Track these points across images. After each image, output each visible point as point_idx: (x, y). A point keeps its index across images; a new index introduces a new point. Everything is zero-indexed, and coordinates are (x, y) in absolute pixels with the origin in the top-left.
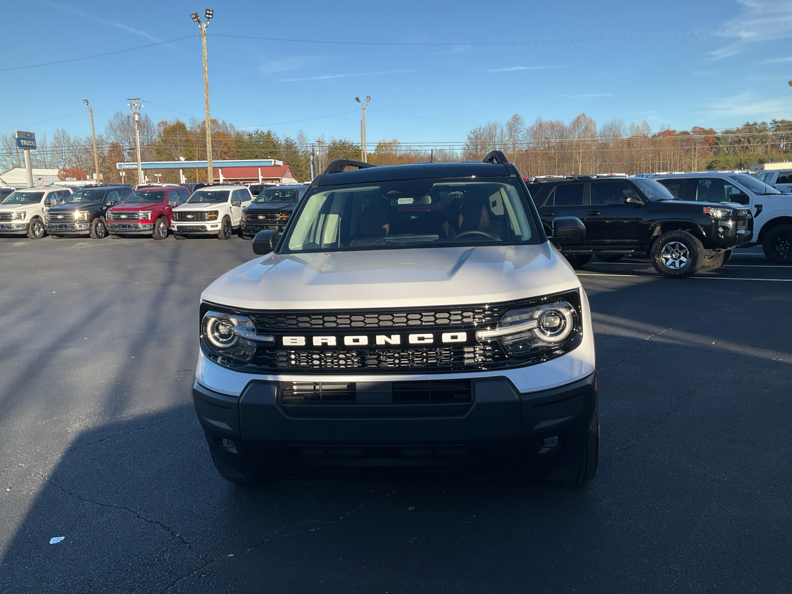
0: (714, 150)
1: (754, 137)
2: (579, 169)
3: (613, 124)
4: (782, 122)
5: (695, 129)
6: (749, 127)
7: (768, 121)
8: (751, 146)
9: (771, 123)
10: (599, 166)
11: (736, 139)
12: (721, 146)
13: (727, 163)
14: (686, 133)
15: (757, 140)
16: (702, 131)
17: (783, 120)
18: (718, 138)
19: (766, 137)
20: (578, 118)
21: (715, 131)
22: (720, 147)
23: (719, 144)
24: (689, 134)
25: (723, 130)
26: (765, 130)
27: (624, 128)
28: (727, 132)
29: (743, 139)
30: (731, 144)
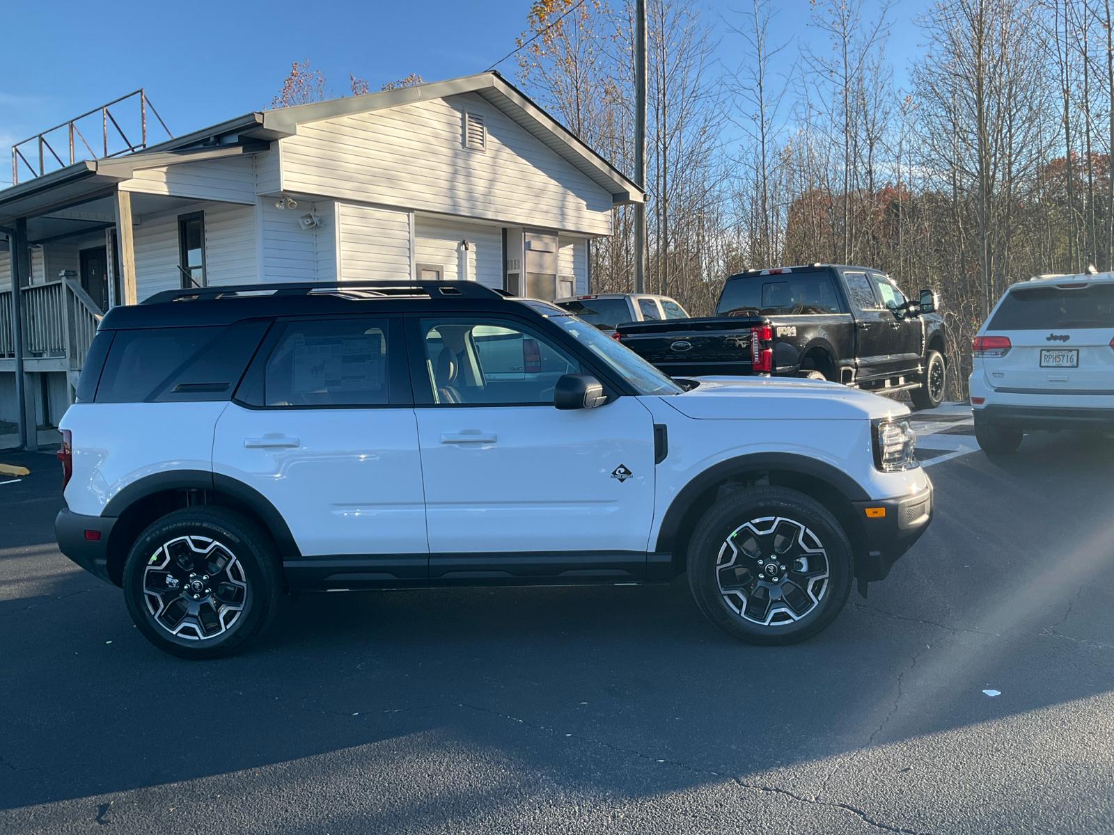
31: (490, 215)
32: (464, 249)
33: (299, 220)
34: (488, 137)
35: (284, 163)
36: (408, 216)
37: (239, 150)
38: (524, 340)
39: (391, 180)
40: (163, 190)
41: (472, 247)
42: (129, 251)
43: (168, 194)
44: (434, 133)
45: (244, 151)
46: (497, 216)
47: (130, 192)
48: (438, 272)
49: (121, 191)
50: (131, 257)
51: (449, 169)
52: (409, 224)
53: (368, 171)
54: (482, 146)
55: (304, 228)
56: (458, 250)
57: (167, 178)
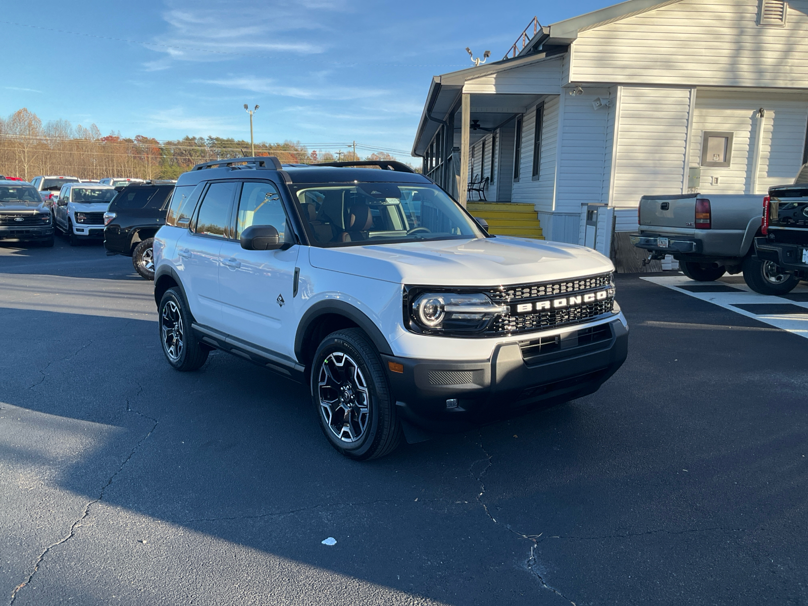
0: (158, 159)
1: (196, 151)
2: (25, 170)
3: (57, 124)
4: (217, 139)
5: (139, 138)
6: (189, 141)
7: (206, 137)
8: (193, 159)
9: (208, 140)
10: (50, 168)
11: (178, 151)
12: (165, 156)
13: (175, 173)
14: (129, 141)
15: (198, 154)
16: (144, 140)
17: (218, 138)
18: (162, 149)
19: (203, 152)
20: (19, 113)
21: (158, 141)
22: (164, 158)
23: (163, 154)
24: (133, 142)
25: (165, 142)
26: (202, 145)
27: (71, 130)
28: (169, 143)
29: (184, 152)
30: (174, 156)
31: (781, 83)
32: (759, 117)
33: (593, 103)
34: (789, 10)
35: (573, 60)
36: (690, 92)
37: (543, 55)
38: (697, 199)
39: (667, 64)
40: (492, 90)
41: (769, 114)
42: (466, 134)
43: (495, 93)
44: (715, 16)
45: (547, 56)
46: (793, 84)
47: (470, 94)
48: (728, 138)
49: (464, 94)
50: (467, 138)
51: (732, 46)
52: (690, 99)
53: (645, 58)
54: (780, 21)
55: (595, 109)
56: (753, 118)
57: (496, 82)
